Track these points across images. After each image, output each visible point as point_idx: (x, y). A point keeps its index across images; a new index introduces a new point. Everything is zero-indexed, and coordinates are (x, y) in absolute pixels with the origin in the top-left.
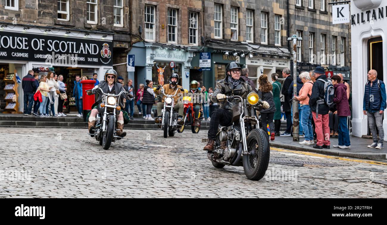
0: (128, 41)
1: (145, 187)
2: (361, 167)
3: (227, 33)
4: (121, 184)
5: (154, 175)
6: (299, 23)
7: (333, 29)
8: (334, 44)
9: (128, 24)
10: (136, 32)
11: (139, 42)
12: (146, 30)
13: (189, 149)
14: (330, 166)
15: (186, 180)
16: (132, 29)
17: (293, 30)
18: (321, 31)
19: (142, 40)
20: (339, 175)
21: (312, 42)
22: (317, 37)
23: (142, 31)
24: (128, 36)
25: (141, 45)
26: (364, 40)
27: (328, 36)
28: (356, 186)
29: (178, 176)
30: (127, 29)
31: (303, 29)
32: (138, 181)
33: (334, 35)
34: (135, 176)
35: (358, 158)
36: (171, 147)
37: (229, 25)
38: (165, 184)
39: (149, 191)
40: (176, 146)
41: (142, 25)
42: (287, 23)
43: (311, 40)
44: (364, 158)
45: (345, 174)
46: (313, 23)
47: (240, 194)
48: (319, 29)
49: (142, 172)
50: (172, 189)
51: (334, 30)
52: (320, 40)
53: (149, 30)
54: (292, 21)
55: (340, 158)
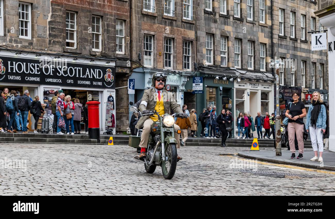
0: (129, 67)
3: (217, 60)
5: (150, 184)
6: (282, 51)
7: (312, 56)
8: (313, 70)
9: (129, 52)
10: (136, 59)
11: (139, 67)
12: (145, 57)
13: (183, 162)
14: (309, 177)
15: (179, 189)
16: (132, 56)
17: (276, 56)
18: (302, 58)
19: (142, 66)
20: (317, 185)
22: (298, 63)
23: (141, 58)
25: (140, 70)
27: (308, 62)
30: (128, 56)
31: (286, 56)
32: (135, 189)
33: (314, 62)
34: (133, 185)
37: (219, 52)
41: (141, 53)
42: (271, 51)
45: (322, 184)
46: (295, 51)
48: (300, 56)
49: (139, 182)
51: (313, 57)
52: (301, 66)
53: (148, 57)
54: (276, 49)
55: (319, 170)
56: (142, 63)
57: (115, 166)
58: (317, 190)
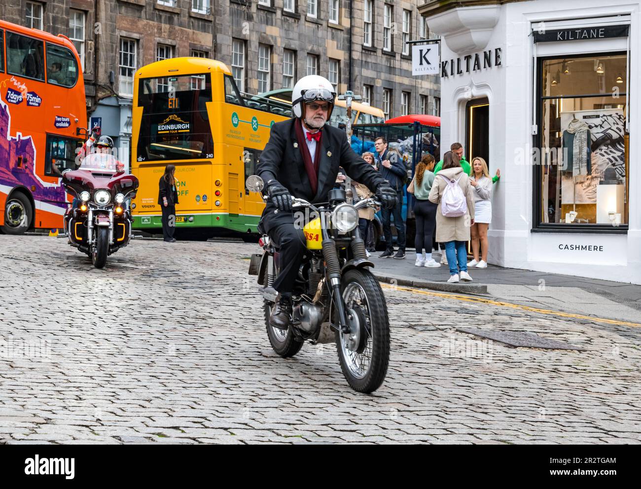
0: (92, 95)
1: (80, 333)
2: (443, 305)
3: (252, 87)
4: (41, 328)
5: (100, 313)
6: (368, 73)
7: (421, 84)
8: (422, 108)
9: (92, 69)
10: (104, 81)
11: (109, 97)
12: (122, 78)
13: (174, 271)
14: (394, 302)
15: (152, 322)
16: (98, 77)
17: (357, 84)
18: (403, 88)
19: (115, 94)
20: (404, 318)
21: (387, 103)
22: (395, 97)
23: (114, 80)
24: (92, 87)
25: (112, 101)
26: (460, 102)
27: (413, 95)
28: (427, 337)
29: (140, 316)
30: (90, 76)
31: (374, 82)
32: (72, 322)
33: (423, 94)
34: (68, 314)
35: (443, 291)
36: (144, 267)
37: (256, 73)
38: (115, 329)
39: (83, 340)
40: (152, 266)
41: (115, 71)
42: (348, 73)
43: (387, 100)
44: (452, 290)
45: (414, 316)
46: (390, 74)
47: (233, 347)
48: (400, 83)
49: (83, 308)
50: (123, 337)
51: (423, 86)
52: (400, 101)
53: (126, 78)
54: (356, 70)
55: (415, 290)
56: (116, 89)
57: (48, 276)
58: (403, 327)
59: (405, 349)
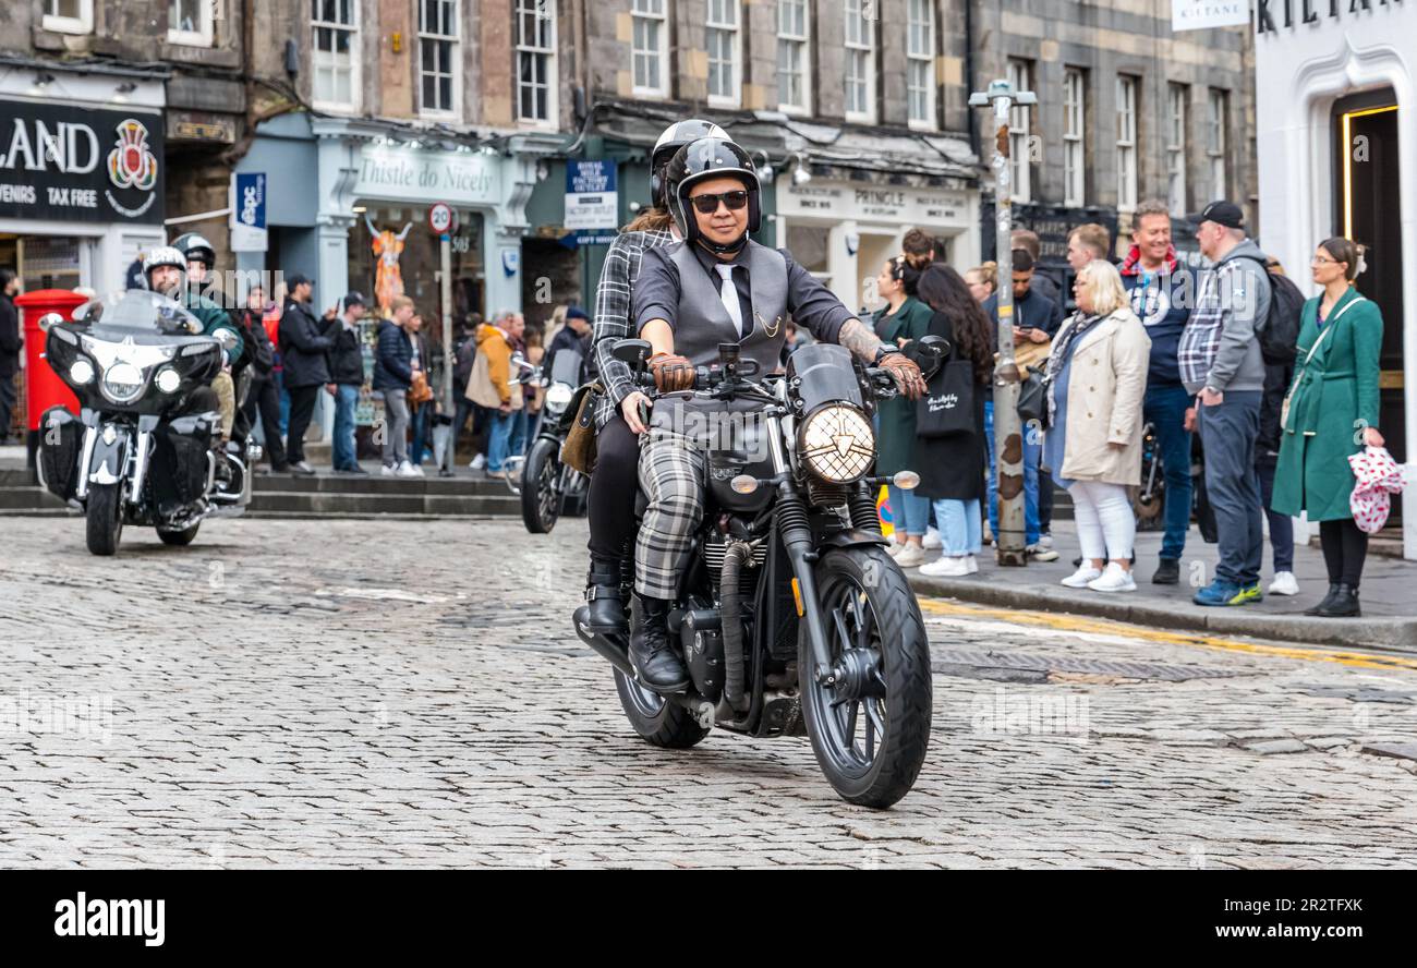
0: (235, 109)
1: (327, 788)
2: (1308, 680)
3: (691, 73)
4: (215, 777)
5: (367, 730)
6: (1018, 24)
7: (1171, 51)
8: (1177, 121)
9: (234, 34)
10: (270, 68)
11: (286, 112)
12: (319, 58)
13: (526, 606)
14: (1171, 677)
15: (515, 752)
16: (251, 56)
17: (990, 56)
18: (1119, 63)
19: (300, 103)
20: (1210, 719)
21: (1075, 109)
22: (1098, 89)
23: (297, 66)
24: (235, 87)
25: (294, 126)
26: (1314, 102)
27: (1149, 82)
28: (1288, 771)
29: (477, 736)
30: (228, 55)
31: (1038, 50)
32: (295, 759)
33: (1178, 79)
34: (278, 736)
35: (1293, 639)
36: (442, 599)
37: (701, 33)
38: (420, 776)
39: (346, 808)
40: (462, 596)
41: (299, 37)
42: (962, 27)
43: (1075, 99)
44: (1319, 637)
45: (1237, 713)
46: (1082, 24)
47: (762, 814)
48: (1110, 51)
49: (311, 718)
50: (451, 795)
51: (1177, 57)
52: (1112, 102)
53: (334, 58)
54: (986, 16)
55: (1215, 640)
56: (303, 90)
57: (182, 633)
58: (1215, 744)
59: (1235, 807)
